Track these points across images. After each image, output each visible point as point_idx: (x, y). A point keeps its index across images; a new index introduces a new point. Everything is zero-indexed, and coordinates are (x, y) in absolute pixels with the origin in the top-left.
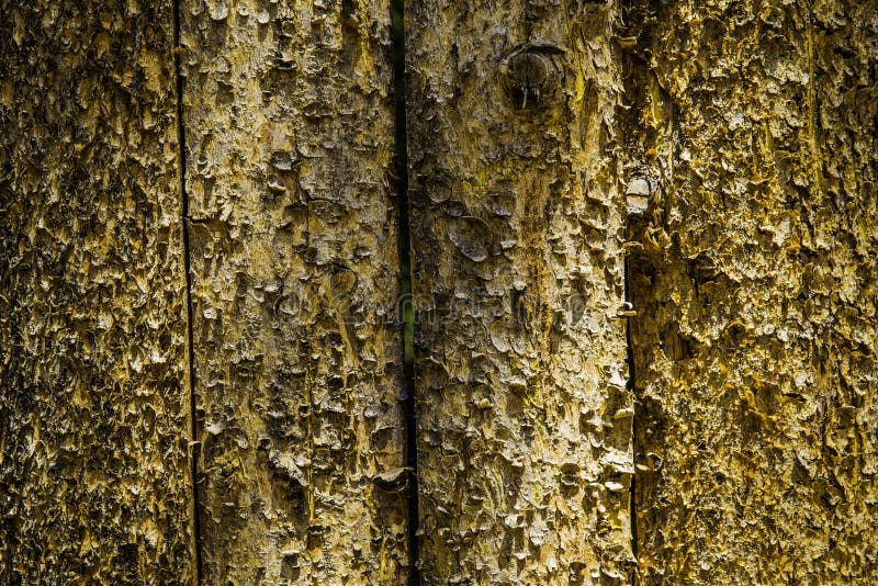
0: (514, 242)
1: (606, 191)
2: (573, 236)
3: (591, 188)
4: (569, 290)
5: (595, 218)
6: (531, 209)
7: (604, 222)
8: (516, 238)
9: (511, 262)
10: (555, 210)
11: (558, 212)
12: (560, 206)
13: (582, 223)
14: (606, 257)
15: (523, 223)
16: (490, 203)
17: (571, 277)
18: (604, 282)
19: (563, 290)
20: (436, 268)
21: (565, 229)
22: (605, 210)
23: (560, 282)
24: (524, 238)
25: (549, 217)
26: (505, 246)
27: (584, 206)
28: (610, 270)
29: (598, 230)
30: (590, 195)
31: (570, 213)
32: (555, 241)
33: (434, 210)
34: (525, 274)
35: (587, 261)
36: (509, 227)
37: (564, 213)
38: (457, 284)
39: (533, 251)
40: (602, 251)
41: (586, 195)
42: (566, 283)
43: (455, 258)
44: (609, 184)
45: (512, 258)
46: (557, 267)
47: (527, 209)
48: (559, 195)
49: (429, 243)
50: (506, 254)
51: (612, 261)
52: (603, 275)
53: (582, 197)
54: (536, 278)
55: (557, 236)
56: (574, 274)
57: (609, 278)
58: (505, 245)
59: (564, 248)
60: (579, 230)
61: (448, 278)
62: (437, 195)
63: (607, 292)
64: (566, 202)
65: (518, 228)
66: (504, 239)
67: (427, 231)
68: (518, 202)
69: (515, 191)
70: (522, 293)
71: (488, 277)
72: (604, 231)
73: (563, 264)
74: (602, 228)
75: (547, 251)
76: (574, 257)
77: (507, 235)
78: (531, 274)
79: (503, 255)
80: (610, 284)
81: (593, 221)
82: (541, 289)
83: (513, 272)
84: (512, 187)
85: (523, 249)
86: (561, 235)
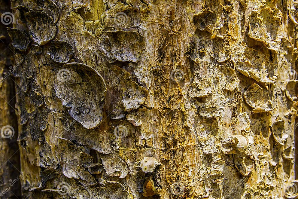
0: (142, 101)
1: (273, 31)
2: (228, 93)
3: (254, 25)
4: (221, 168)
5: (259, 68)
6: (168, 54)
7: (270, 73)
8: (145, 94)
9: (138, 129)
10: (202, 55)
11: (206, 59)
12: (209, 49)
13: (240, 75)
14: (272, 121)
15: (156, 73)
16: (107, 43)
17: (225, 150)
18: (269, 154)
19: (213, 169)
20: (42, 133)
21: (217, 82)
22: (272, 56)
23: (208, 158)
24: (156, 94)
25: (192, 65)
26: (128, 107)
27: (242, 50)
28: (277, 138)
29: (262, 85)
30: (252, 35)
31: (222, 59)
32: (201, 100)
33: (38, 56)
34: (158, 146)
35: (246, 127)
36: (135, 78)
37: (215, 59)
38: (67, 157)
39: (170, 113)
40: (268, 114)
41: (247, 35)
42: (217, 159)
43: (63, 121)
44: (278, 22)
45: (138, 123)
46: (205, 136)
47: (161, 53)
48: (208, 33)
49: (33, 99)
50: (130, 118)
51: (279, 126)
52: (268, 145)
53: (240, 38)
54: (174, 152)
55: (204, 92)
56: (230, 145)
57: (276, 149)
58: (128, 104)
59: (214, 109)
60: (236, 84)
61: (56, 148)
62: (41, 35)
63: (272, 168)
64: (218, 43)
65: (149, 81)
66: (128, 96)
67: (31, 83)
68: (148, 43)
69: (144, 27)
70: (153, 175)
71: (105, 149)
72: (270, 85)
73: (213, 131)
74: (268, 81)
75: (191, 114)
76: (228, 122)
77: (132, 90)
78: (166, 146)
79: (125, 118)
80: (276, 155)
81: (255, 71)
82: (182, 167)
83: (141, 143)
84: (139, 21)
85: (155, 111)
86: (210, 90)
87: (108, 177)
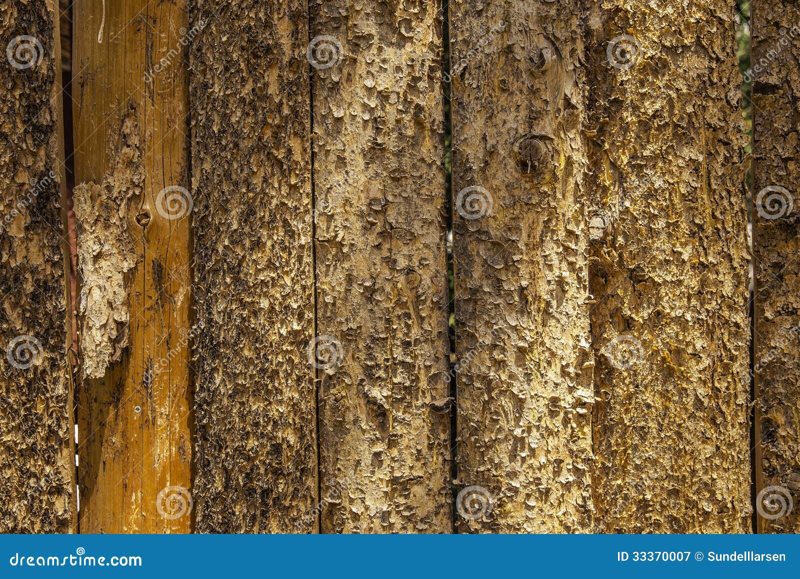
0: (521, 257)
1: (577, 225)
2: (557, 253)
3: (569, 223)
4: (555, 287)
5: (571, 242)
6: (532, 236)
7: (576, 244)
8: (522, 254)
9: (519, 269)
10: (546, 237)
11: (548, 238)
12: (549, 234)
13: (563, 245)
14: (577, 266)
15: (527, 245)
16: (505, 231)
17: (556, 279)
18: (576, 282)
19: (551, 287)
21: (553, 249)
22: (577, 236)
23: (549, 282)
24: (527, 254)
25: (542, 241)
26: (515, 259)
27: (564, 234)
28: (580, 275)
29: (573, 250)
30: (568, 227)
31: (555, 238)
32: (546, 256)
33: (470, 236)
34: (527, 276)
35: (566, 269)
36: (518, 247)
37: (552, 238)
38: (485, 282)
39: (532, 262)
40: (575, 263)
41: (566, 227)
42: (553, 282)
43: (483, 266)
44: (580, 221)
45: (519, 266)
46: (547, 272)
47: (529, 236)
48: (549, 227)
49: (467, 256)
50: (516, 264)
51: (581, 269)
52: (576, 278)
53: (563, 229)
54: (534, 279)
55: (547, 253)
56: (558, 277)
57: (579, 279)
58: (515, 258)
59: (552, 260)
60: (561, 249)
61: (478, 279)
62: (473, 227)
63: (578, 288)
64: (553, 232)
65: (524, 248)
66: (514, 254)
67: (465, 248)
68: (523, 232)
69: (521, 225)
70: (526, 288)
71: (504, 278)
72: (577, 250)
73: (551, 270)
74: (575, 248)
75: (542, 262)
76: (558, 266)
77: (516, 252)
78: (531, 276)
79: (514, 264)
80: (579, 283)
81: (569, 244)
82: (538, 286)
83: (520, 275)
84: (520, 222)
85: (526, 261)
86: (550, 252)
87: (506, 290)
